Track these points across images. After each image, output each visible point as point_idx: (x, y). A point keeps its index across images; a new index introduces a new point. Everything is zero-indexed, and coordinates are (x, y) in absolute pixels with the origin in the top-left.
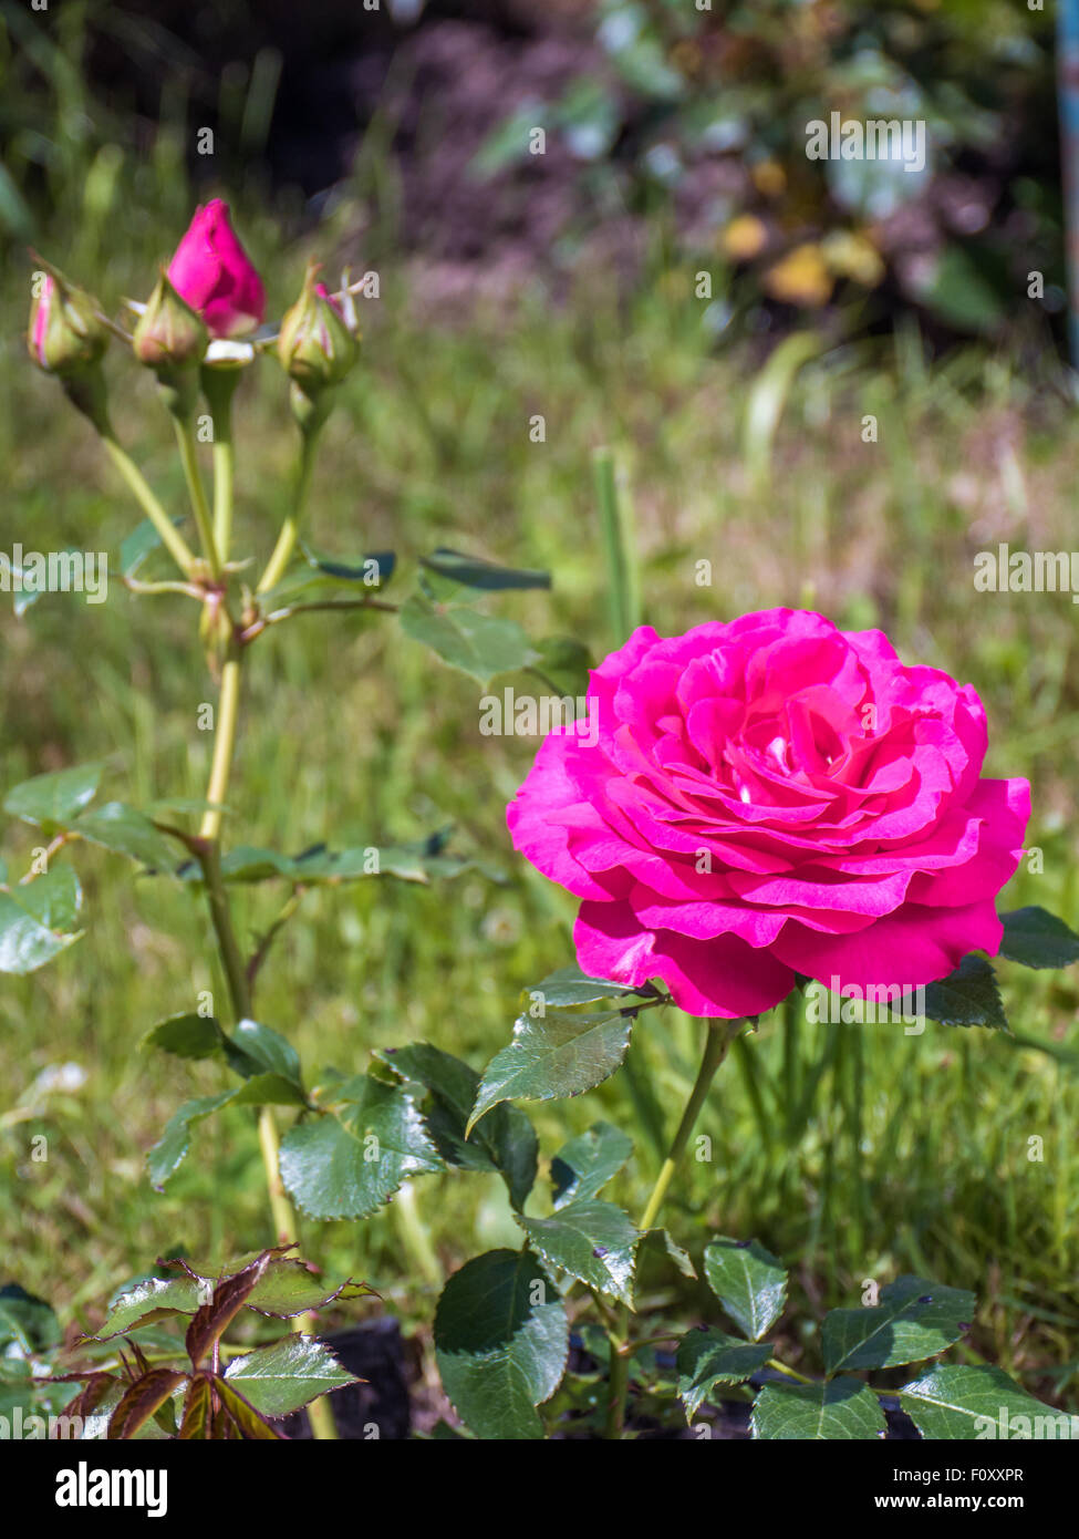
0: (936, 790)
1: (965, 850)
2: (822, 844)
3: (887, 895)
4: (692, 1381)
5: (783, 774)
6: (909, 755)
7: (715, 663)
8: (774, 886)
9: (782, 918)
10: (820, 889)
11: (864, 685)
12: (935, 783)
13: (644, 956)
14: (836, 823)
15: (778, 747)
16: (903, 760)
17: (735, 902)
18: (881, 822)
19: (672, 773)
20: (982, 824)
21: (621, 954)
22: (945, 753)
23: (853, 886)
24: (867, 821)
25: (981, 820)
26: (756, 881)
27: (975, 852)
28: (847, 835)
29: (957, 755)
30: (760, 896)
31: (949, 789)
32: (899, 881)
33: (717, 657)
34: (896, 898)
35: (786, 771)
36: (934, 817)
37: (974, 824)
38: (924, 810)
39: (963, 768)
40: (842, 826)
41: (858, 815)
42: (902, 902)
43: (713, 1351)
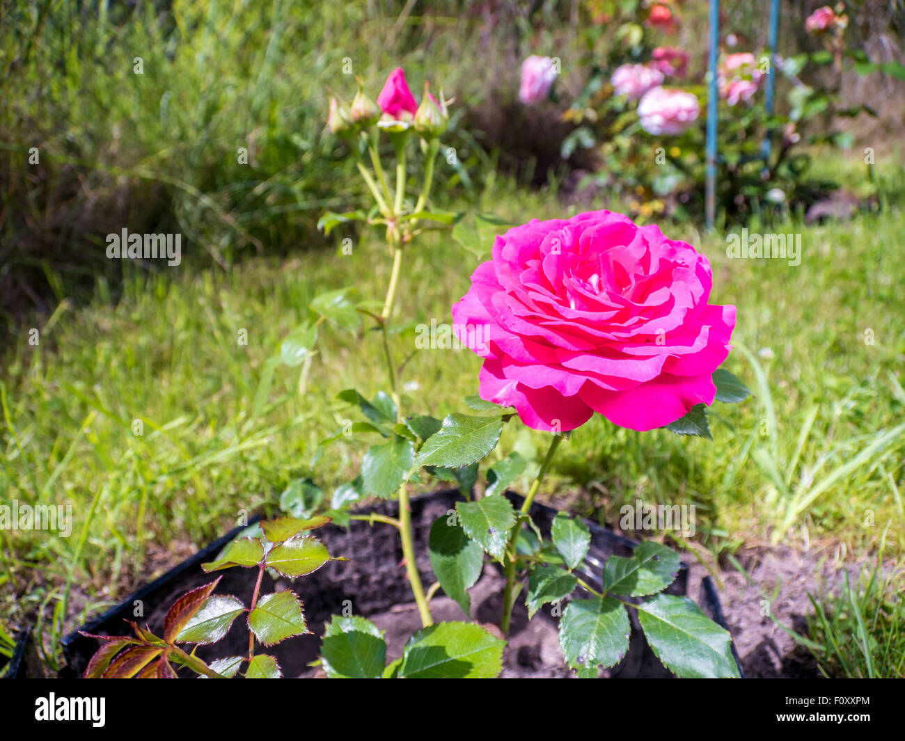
0: (684, 307)
1: (700, 344)
2: (611, 335)
3: (650, 369)
4: (533, 597)
5: (595, 294)
6: (669, 286)
7: (564, 234)
8: (581, 358)
9: (583, 379)
10: (609, 362)
11: (645, 248)
12: (683, 304)
13: (512, 391)
14: (623, 323)
15: (594, 279)
16: (665, 288)
17: (558, 366)
18: (649, 324)
19: (529, 289)
20: (710, 329)
21: (501, 388)
22: (690, 287)
23: (629, 361)
24: (641, 323)
25: (709, 327)
26: (572, 355)
27: (705, 345)
28: (628, 330)
29: (698, 289)
30: (571, 363)
31: (692, 307)
32: (658, 360)
33: (566, 231)
34: (655, 371)
35: (597, 292)
36: (682, 323)
37: (705, 329)
38: (676, 318)
39: (700, 295)
40: (625, 325)
41: (635, 319)
42: (658, 374)
43: (547, 580)
